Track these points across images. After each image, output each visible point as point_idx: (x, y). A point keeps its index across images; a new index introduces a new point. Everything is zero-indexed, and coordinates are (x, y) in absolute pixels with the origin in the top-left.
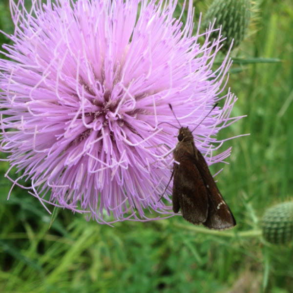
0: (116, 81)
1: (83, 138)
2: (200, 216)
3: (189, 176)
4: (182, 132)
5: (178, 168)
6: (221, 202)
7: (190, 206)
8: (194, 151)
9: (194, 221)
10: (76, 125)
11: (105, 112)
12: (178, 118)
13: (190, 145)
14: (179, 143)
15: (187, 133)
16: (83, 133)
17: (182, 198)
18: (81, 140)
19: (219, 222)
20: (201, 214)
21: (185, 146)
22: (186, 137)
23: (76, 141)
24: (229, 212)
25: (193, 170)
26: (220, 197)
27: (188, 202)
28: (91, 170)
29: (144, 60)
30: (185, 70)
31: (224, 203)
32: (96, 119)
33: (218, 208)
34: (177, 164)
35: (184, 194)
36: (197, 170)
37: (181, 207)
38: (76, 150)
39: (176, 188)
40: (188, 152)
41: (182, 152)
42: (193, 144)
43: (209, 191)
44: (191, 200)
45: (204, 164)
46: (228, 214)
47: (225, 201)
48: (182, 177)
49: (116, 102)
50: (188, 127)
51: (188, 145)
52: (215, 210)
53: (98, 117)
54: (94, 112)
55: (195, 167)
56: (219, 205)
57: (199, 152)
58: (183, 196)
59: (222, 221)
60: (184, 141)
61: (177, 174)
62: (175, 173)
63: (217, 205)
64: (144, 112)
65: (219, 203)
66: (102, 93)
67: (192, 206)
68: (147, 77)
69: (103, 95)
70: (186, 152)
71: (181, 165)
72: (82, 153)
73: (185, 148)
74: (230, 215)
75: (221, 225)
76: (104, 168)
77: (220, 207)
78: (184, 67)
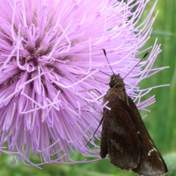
0: (48, 29)
1: (13, 81)
2: (130, 162)
3: (120, 121)
4: (113, 79)
5: (108, 113)
6: (153, 149)
7: (119, 151)
8: (125, 98)
9: (122, 166)
10: (8, 66)
11: (35, 57)
12: (111, 64)
13: (121, 91)
14: (110, 89)
15: (119, 79)
16: (13, 76)
17: (111, 143)
18: (11, 83)
19: (150, 169)
20: (132, 160)
21: (116, 92)
22: (118, 83)
23: (5, 84)
24: (160, 159)
25: (125, 116)
26: (152, 143)
27: (117, 148)
28: (23, 111)
29: (77, 8)
30: (115, 20)
31: (155, 150)
32: (26, 63)
33: (149, 154)
34: (108, 109)
35: (114, 139)
36: (129, 116)
37: (109, 153)
38: (6, 92)
39: (105, 133)
40: (120, 98)
41: (113, 98)
42: (124, 90)
43: (140, 137)
44: (121, 146)
45: (135, 110)
46: (159, 161)
47: (156, 148)
48: (112, 122)
49: (47, 48)
50: (119, 74)
51: (119, 91)
52: (145, 157)
53: (28, 62)
54: (25, 57)
55: (127, 113)
56: (150, 152)
57: (129, 99)
58: (112, 141)
59: (153, 168)
60: (116, 87)
61: (107, 119)
62: (104, 119)
63: (148, 152)
64: (73, 59)
65: (150, 150)
66: (34, 38)
67: (122, 152)
68: (81, 24)
69: (35, 40)
70: (117, 98)
71: (111, 111)
72: (14, 93)
73: (116, 94)
74: (162, 162)
75: (151, 172)
76: (38, 109)
77: (151, 153)
78: (114, 17)
